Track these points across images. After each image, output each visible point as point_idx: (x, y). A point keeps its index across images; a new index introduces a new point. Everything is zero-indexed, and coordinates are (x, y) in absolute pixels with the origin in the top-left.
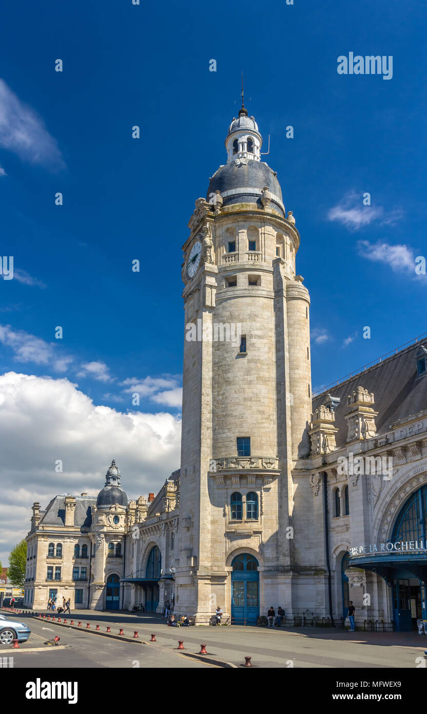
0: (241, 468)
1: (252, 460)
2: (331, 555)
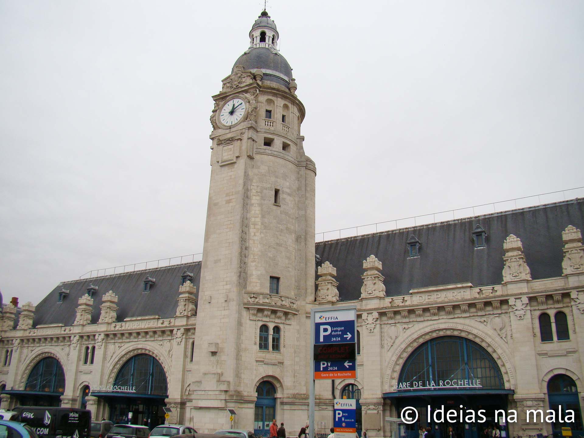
0: (274, 304)
1: (283, 299)
2: (335, 386)
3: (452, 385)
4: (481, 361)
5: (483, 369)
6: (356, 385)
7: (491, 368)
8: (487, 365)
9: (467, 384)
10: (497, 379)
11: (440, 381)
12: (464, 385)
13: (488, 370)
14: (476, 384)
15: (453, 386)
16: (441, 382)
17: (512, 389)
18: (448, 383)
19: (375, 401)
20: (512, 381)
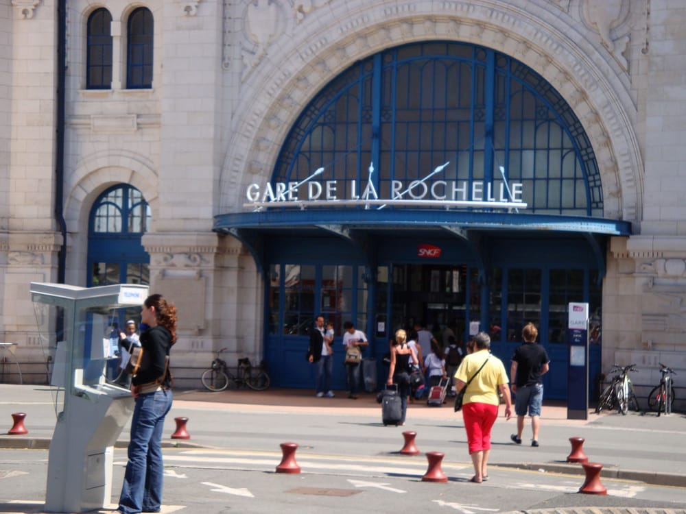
2: (67, 190)
3: (429, 197)
4: (536, 128)
5: (542, 155)
6: (133, 188)
7: (565, 151)
8: (555, 142)
9: (478, 195)
10: (581, 188)
11: (394, 182)
12: (470, 198)
13: (555, 156)
14: (507, 196)
15: (435, 199)
16: (397, 186)
17: (625, 219)
18: (418, 191)
19: (191, 241)
20: (629, 195)
